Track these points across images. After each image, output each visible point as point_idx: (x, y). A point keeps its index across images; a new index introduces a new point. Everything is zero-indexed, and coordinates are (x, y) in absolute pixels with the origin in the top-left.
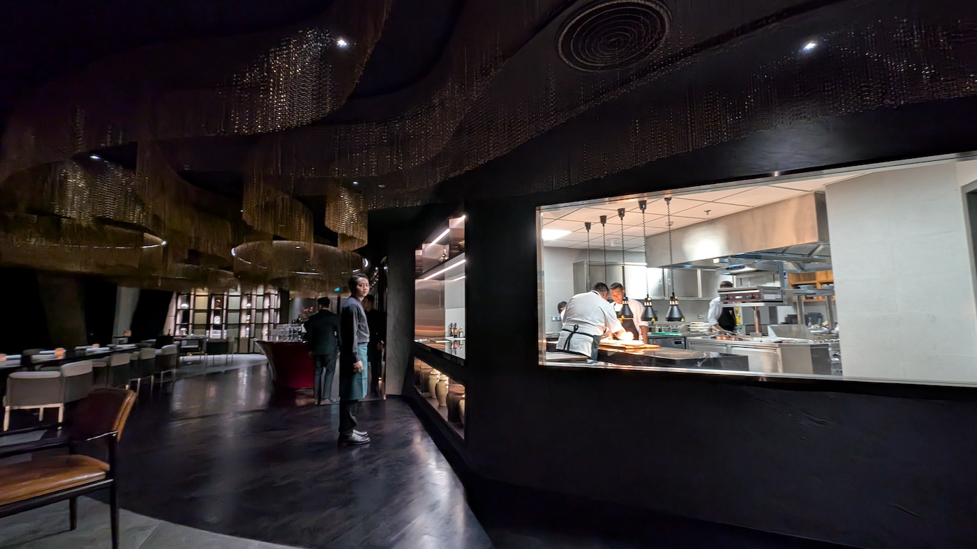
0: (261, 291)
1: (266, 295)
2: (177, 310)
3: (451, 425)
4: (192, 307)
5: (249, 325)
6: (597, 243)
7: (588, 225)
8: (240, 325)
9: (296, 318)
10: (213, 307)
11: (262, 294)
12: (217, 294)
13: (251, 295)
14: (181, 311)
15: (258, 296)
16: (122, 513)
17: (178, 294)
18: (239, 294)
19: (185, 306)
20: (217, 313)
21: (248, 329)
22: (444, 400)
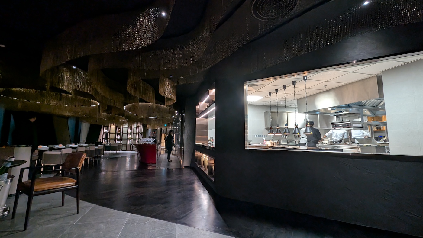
0: (135, 125)
1: (137, 127)
2: (103, 133)
3: (209, 176)
4: (109, 132)
5: (130, 139)
6: (274, 103)
7: (270, 94)
8: (127, 139)
9: (149, 136)
10: (117, 132)
11: (136, 126)
12: (119, 126)
13: (132, 127)
14: (105, 133)
15: (134, 127)
16: (81, 201)
17: (104, 126)
18: (127, 127)
19: (107, 131)
20: (119, 134)
21: (130, 141)
22: (207, 167)
